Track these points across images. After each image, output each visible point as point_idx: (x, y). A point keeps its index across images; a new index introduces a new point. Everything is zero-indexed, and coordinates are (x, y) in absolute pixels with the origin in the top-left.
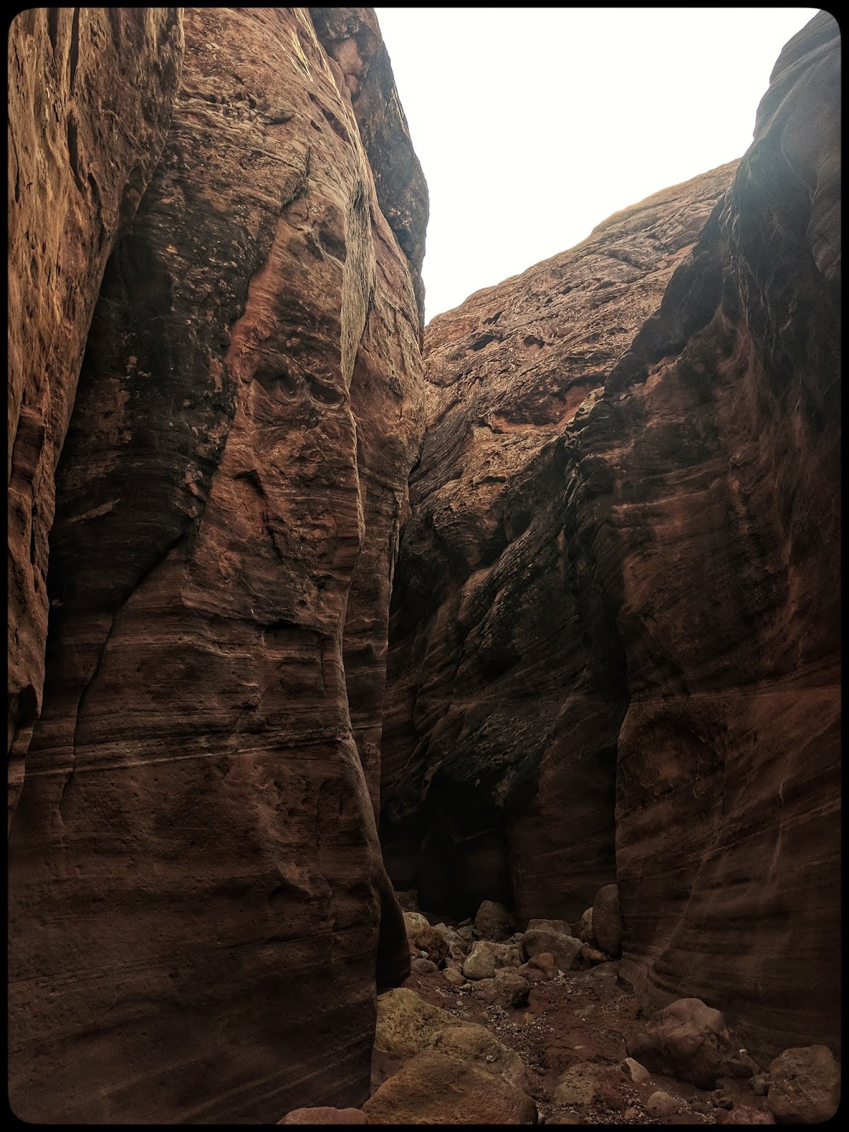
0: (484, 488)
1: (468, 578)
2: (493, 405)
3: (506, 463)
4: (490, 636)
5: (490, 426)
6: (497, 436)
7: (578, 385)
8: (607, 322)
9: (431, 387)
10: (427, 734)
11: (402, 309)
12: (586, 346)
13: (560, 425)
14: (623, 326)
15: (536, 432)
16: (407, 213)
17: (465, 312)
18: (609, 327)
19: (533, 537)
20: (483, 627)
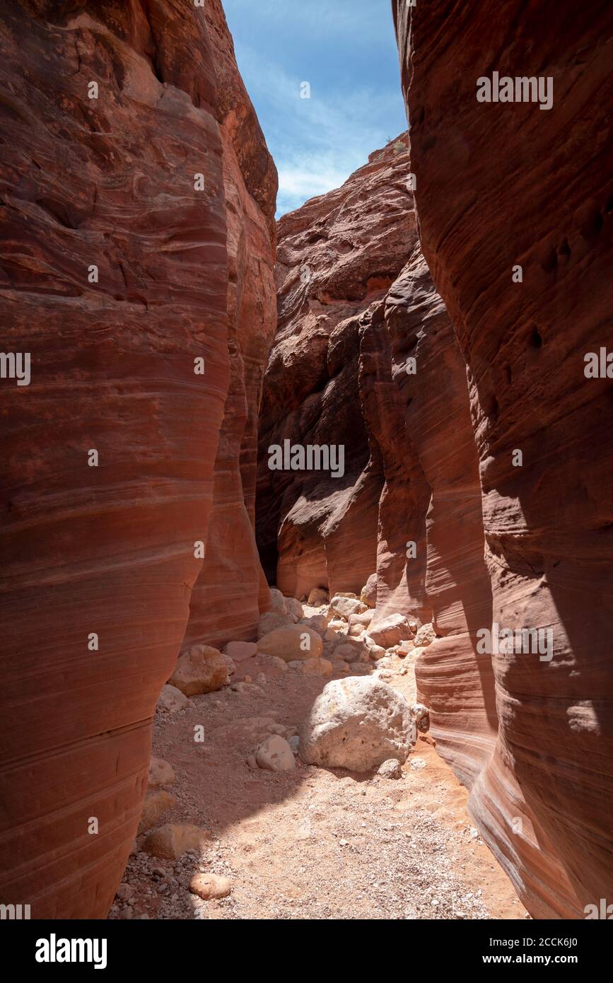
0: (315, 342)
1: (305, 399)
2: (321, 286)
3: (329, 326)
4: (319, 437)
5: (319, 300)
6: (324, 307)
7: (374, 277)
8: (392, 237)
9: (281, 266)
10: (281, 495)
11: (263, 259)
12: (379, 253)
13: (363, 302)
14: (402, 240)
15: (348, 305)
16: (265, 190)
17: (304, 214)
18: (393, 241)
19: (344, 377)
20: (314, 432)
